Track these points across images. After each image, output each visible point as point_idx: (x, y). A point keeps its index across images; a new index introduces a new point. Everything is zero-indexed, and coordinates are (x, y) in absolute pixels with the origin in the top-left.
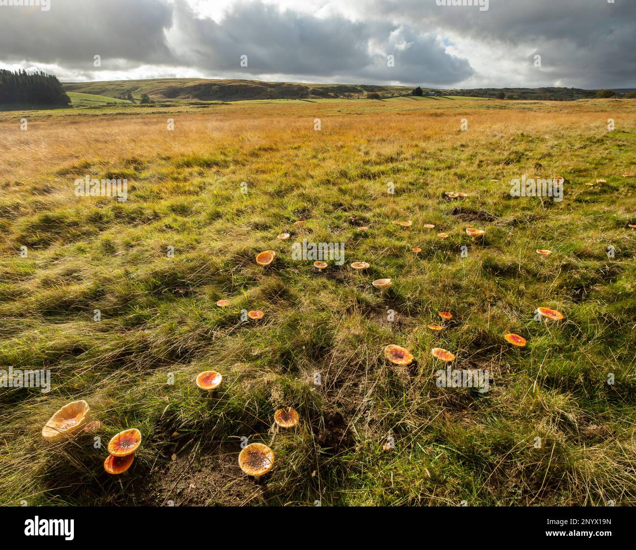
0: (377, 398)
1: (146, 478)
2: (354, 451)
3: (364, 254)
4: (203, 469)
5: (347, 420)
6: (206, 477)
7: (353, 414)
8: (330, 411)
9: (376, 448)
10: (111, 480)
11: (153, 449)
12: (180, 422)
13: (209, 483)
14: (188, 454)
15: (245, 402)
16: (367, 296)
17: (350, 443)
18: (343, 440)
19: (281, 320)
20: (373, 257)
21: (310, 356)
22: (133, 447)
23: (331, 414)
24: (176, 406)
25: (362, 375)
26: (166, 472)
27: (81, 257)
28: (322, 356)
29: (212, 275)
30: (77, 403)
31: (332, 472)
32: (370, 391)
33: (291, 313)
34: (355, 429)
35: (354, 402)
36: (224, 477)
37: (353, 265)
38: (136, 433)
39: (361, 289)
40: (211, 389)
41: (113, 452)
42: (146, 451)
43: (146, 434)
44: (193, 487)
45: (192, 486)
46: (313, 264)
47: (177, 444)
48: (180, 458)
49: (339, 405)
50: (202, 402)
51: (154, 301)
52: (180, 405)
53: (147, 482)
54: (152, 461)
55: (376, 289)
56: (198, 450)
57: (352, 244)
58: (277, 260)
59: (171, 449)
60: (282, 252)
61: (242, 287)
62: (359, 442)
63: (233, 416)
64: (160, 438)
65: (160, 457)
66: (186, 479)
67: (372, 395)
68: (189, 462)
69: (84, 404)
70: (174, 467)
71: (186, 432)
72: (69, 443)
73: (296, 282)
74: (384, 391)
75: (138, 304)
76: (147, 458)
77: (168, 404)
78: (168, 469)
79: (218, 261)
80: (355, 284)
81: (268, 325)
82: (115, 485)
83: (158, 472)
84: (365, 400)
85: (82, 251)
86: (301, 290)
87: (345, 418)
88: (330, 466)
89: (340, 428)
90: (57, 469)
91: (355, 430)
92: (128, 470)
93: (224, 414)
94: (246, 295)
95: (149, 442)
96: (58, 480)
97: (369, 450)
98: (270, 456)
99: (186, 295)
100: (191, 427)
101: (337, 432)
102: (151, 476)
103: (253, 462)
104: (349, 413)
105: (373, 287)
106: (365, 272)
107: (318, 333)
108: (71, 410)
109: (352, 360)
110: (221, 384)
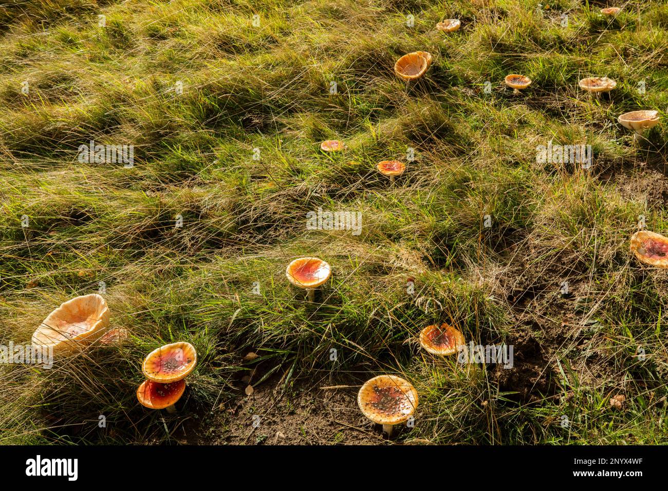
0: (606, 321)
1: (205, 420)
2: (557, 402)
3: (607, 63)
4: (298, 411)
5: (548, 353)
6: (303, 423)
7: (559, 344)
8: (517, 335)
9: (597, 401)
10: (148, 419)
11: (215, 376)
12: (259, 337)
13: (307, 432)
14: (272, 387)
15: (369, 310)
16: (604, 143)
17: (551, 388)
18: (539, 384)
19: (437, 179)
20: (626, 68)
21: (487, 244)
22: (184, 370)
23: (520, 340)
24: (253, 312)
25: (581, 280)
26: (237, 412)
27: (71, 54)
28: (509, 244)
29: (312, 94)
30: (86, 299)
31: (516, 431)
32: (595, 308)
33: (457, 167)
34: (560, 367)
35: (563, 325)
36: (332, 424)
37: (582, 84)
38: (188, 349)
39: (593, 129)
40: (311, 287)
41: (151, 376)
42: (204, 378)
43: (203, 353)
44: (282, 435)
45: (280, 434)
46: (503, 79)
47: (253, 372)
48: (259, 392)
49: (536, 327)
50: (296, 307)
51: (207, 136)
52: (259, 311)
53: (206, 424)
54: (214, 395)
55: (623, 130)
56: (289, 382)
57: (584, 42)
58: (435, 70)
59: (245, 379)
60: (444, 54)
61: (368, 117)
62: (568, 388)
63: (349, 333)
64: (225, 360)
65: (227, 389)
66: (269, 424)
67: (598, 314)
68: (275, 400)
69: (99, 300)
70: (250, 404)
71: (269, 353)
72: (80, 357)
73: (468, 112)
74: (621, 309)
75: (180, 141)
76: (206, 389)
77: (238, 308)
78: (240, 407)
79: (323, 69)
80: (582, 120)
81: (414, 186)
82: (155, 426)
83: (224, 411)
84: (584, 322)
85: (70, 42)
86: (476, 128)
87: (545, 348)
88: (513, 421)
89: (534, 364)
90: (60, 398)
91: (561, 370)
92: (175, 404)
93: (334, 329)
94: (374, 134)
95: (208, 366)
96: (63, 414)
97: (584, 402)
98: (412, 395)
99: (266, 129)
100: (277, 346)
101: (527, 370)
102: (213, 416)
103: (383, 404)
104: (552, 342)
105: (621, 126)
106: (605, 97)
107: (505, 203)
108: (77, 310)
109: (566, 253)
110: (328, 281)
